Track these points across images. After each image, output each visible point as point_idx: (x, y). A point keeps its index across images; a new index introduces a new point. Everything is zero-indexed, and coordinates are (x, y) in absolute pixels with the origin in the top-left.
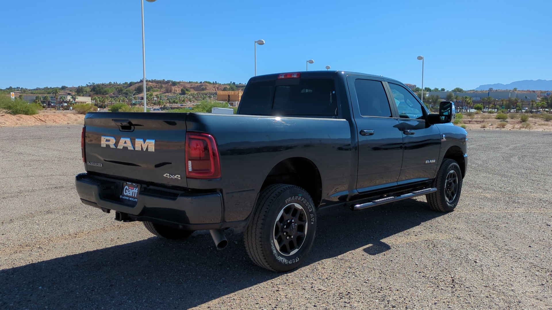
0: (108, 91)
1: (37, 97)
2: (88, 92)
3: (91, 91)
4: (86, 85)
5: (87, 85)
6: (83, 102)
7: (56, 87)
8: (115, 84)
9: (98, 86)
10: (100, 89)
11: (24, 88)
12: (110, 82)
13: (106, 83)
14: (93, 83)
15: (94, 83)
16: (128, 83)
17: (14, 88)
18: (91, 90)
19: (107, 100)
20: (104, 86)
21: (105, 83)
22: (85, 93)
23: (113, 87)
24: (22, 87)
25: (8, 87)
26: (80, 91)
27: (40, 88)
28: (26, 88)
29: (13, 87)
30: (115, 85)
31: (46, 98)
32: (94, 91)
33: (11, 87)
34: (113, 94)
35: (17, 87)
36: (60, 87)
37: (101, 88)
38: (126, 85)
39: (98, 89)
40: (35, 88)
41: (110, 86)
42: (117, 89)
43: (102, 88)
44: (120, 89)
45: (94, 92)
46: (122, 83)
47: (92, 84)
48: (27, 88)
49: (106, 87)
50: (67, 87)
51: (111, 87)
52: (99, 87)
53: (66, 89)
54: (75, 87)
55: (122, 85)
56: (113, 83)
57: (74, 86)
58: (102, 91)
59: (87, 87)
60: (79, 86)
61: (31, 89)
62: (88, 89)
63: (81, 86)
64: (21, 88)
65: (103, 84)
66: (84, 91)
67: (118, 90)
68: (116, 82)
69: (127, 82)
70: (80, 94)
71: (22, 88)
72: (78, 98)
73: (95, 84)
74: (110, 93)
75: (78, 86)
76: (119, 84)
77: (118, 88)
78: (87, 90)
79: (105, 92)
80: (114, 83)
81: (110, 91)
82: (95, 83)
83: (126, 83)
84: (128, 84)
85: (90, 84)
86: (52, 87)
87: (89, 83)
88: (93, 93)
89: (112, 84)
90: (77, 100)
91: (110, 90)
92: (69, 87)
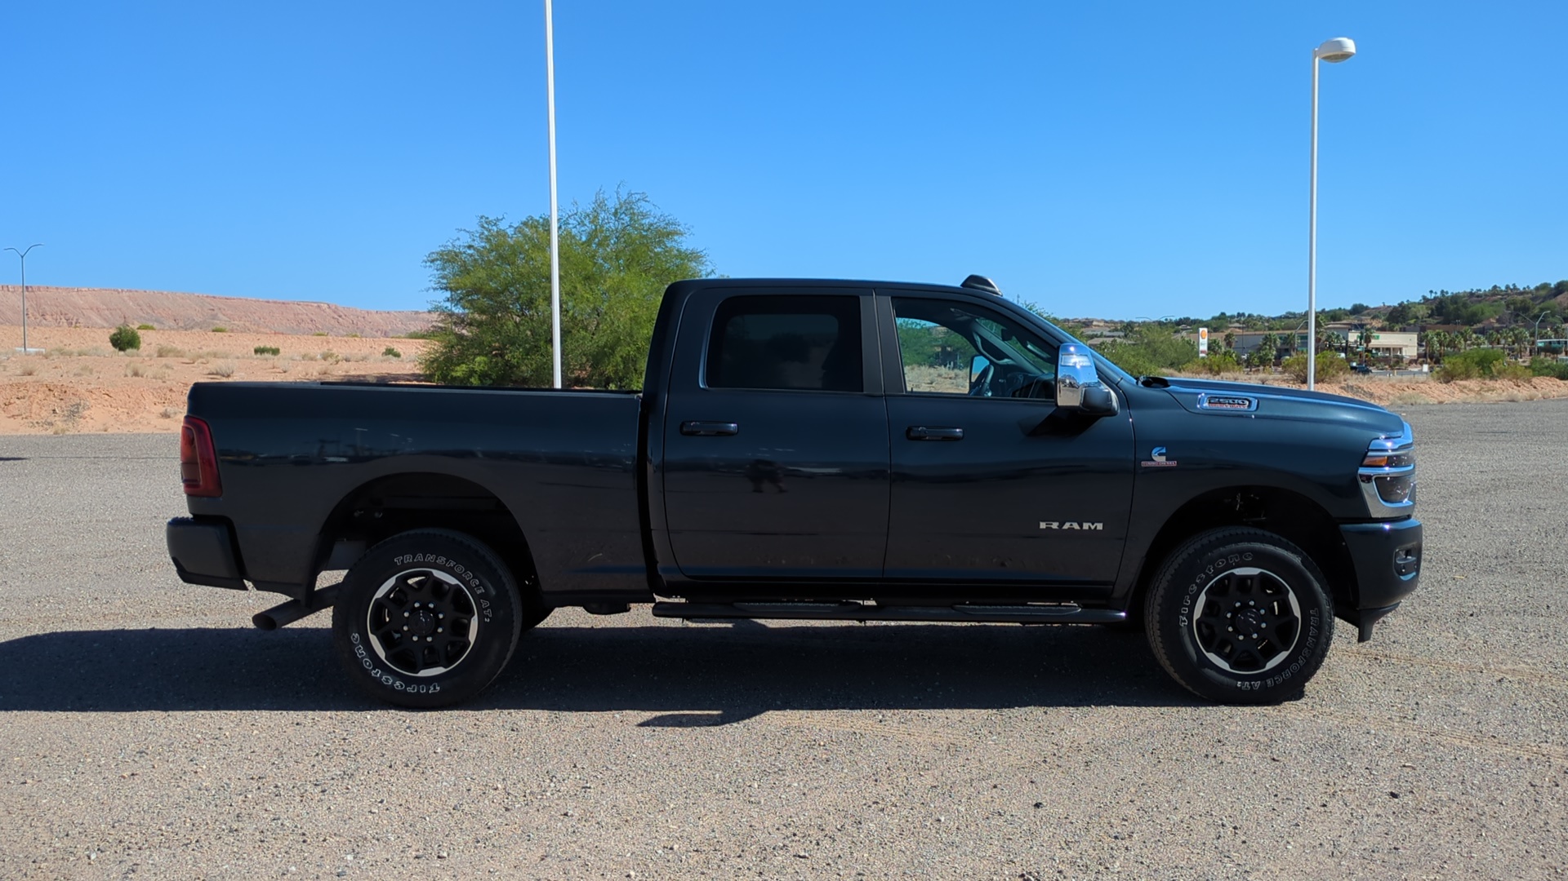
0: (1483, 313)
1: (1266, 337)
2: (1420, 317)
3: (1430, 316)
4: (1421, 298)
5: (1424, 298)
6: (1394, 349)
7: (1337, 308)
8: (1512, 291)
9: (1455, 298)
10: (1457, 309)
11: (1255, 315)
12: (1495, 287)
13: (1483, 290)
14: (1442, 292)
15: (1445, 290)
16: (1550, 284)
17: (1232, 317)
18: (1430, 312)
19: (1463, 342)
20: (1476, 299)
21: (1480, 290)
22: (1412, 322)
23: (1501, 299)
24: (1250, 312)
25: (1217, 314)
26: (1397, 318)
27: (1294, 314)
28: (1259, 315)
29: (1228, 314)
30: (1508, 295)
31: (1288, 341)
32: (1440, 314)
33: (1223, 314)
34: (1498, 321)
35: (1239, 314)
36: (1349, 308)
37: (1460, 305)
38: (1543, 293)
39: (1452, 307)
40: (1283, 313)
41: (1494, 298)
42: (1512, 307)
43: (1465, 305)
44: (1519, 305)
45: (1441, 319)
46: (1532, 288)
47: (1439, 294)
48: (1262, 314)
49: (1480, 302)
50: (1367, 308)
51: (1496, 301)
52: (1456, 303)
53: (1366, 312)
54: (1389, 307)
55: (1531, 292)
56: (1503, 288)
57: (1387, 304)
58: (1463, 312)
59: (1423, 304)
60: (1403, 302)
61: (1273, 316)
62: (1423, 311)
63: (1406, 303)
64: (1247, 315)
65: (1471, 294)
66: (1410, 315)
67: (1515, 310)
68: (1514, 285)
69: (1548, 282)
70: (1394, 327)
71: (1250, 316)
72: (1378, 337)
73: (1449, 294)
74: (1488, 319)
75: (1400, 302)
76: (1524, 288)
77: (1514, 303)
78: (1418, 314)
79: (1474, 314)
80: (1507, 287)
81: (1487, 314)
82: (1447, 293)
83: (1545, 286)
84: (1552, 289)
85: (1433, 295)
86: (1327, 310)
87: (1431, 292)
88: (1436, 321)
89: (1502, 291)
90: (1374, 343)
91: (1488, 311)
92: (1372, 307)
